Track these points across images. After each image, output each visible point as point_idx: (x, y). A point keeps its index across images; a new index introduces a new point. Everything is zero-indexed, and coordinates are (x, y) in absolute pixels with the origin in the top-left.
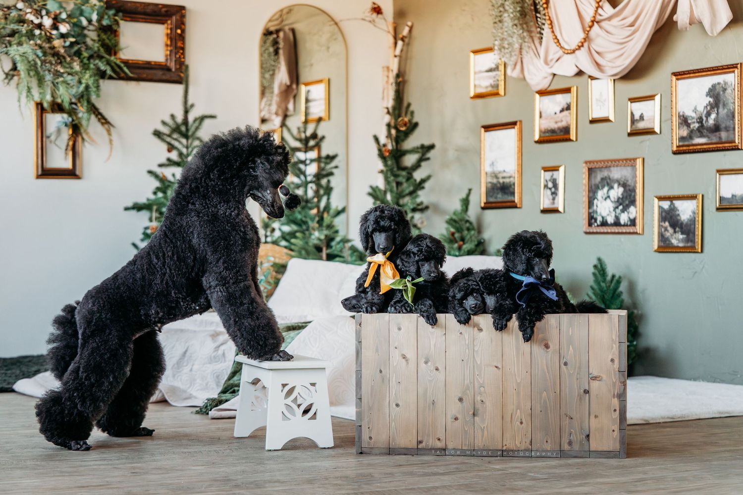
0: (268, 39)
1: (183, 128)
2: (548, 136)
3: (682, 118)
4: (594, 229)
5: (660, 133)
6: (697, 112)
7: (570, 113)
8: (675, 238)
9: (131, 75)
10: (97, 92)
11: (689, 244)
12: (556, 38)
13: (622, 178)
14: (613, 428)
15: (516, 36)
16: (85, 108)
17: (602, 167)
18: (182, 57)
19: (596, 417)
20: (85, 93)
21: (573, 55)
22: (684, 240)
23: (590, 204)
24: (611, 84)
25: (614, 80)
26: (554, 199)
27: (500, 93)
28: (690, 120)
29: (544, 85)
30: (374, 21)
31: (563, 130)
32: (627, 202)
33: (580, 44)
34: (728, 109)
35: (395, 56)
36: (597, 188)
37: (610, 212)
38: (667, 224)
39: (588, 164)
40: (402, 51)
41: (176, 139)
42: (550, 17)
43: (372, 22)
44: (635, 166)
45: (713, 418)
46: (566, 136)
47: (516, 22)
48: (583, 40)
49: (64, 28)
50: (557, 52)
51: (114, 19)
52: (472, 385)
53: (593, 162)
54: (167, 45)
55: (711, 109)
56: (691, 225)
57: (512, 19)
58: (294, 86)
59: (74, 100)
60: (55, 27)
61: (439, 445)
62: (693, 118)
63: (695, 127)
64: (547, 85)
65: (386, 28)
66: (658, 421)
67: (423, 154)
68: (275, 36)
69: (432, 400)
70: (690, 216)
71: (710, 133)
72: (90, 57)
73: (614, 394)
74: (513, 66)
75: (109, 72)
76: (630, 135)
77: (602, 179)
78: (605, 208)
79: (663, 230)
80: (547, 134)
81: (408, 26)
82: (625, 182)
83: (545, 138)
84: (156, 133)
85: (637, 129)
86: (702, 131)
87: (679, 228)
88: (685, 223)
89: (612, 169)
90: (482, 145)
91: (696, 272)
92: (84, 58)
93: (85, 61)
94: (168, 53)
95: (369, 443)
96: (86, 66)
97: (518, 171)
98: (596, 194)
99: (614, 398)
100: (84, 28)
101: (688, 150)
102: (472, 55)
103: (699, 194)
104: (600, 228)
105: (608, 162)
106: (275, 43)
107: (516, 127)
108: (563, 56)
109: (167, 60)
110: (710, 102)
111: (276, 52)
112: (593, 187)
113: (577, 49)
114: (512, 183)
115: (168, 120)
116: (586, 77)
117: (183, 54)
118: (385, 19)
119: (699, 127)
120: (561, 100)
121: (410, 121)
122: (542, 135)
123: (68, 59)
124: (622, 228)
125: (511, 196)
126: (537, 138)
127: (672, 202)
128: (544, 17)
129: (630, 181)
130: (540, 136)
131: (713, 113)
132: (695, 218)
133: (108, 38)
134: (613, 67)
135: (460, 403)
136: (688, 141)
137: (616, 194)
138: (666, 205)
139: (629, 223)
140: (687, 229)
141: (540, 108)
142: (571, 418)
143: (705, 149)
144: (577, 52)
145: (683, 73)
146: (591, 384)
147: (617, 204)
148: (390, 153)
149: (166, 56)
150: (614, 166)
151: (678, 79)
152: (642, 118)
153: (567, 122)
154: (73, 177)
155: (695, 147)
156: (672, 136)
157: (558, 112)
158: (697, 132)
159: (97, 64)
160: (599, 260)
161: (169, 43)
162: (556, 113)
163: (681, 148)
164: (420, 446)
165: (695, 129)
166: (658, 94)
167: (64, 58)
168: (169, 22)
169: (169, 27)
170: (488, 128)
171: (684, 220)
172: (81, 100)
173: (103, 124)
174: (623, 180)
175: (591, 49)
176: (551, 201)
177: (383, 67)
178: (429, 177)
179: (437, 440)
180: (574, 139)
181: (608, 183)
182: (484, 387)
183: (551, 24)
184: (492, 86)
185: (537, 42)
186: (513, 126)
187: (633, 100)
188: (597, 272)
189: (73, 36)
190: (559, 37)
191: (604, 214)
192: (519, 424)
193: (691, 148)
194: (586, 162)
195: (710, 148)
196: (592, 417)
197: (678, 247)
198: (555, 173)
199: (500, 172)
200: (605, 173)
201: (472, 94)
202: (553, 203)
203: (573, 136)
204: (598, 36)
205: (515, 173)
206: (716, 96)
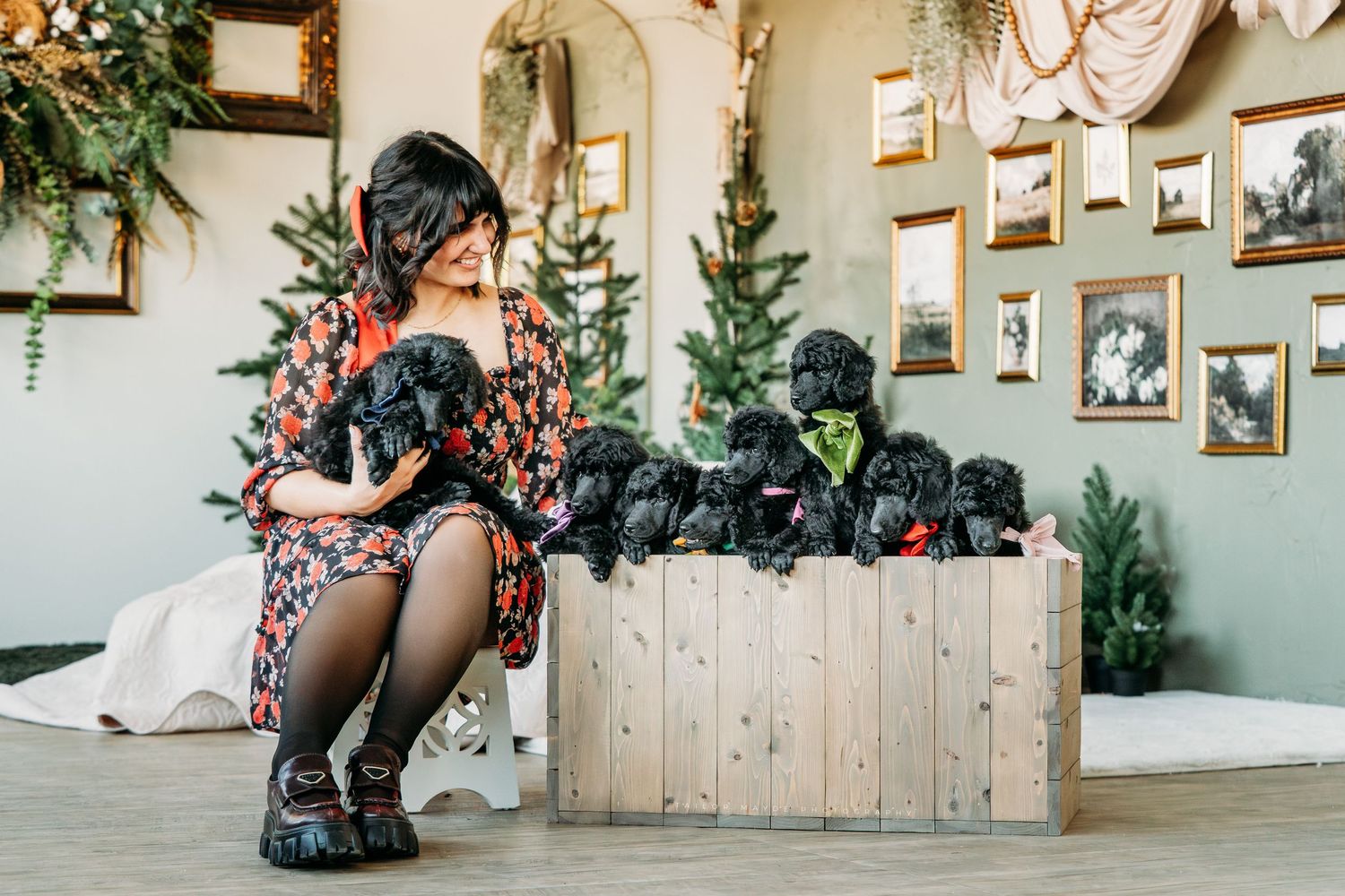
0: (517, 59)
1: (330, 221)
2: (1011, 236)
3: (1250, 197)
4: (1092, 411)
5: (1212, 227)
6: (1277, 186)
7: (1049, 192)
8: (1238, 427)
9: (229, 120)
10: (164, 152)
11: (1262, 439)
12: (1023, 48)
13: (1142, 313)
14: (1036, 777)
15: (948, 45)
16: (143, 181)
17: (1107, 294)
18: (332, 86)
19: (1003, 755)
20: (141, 153)
21: (1052, 80)
22: (1253, 432)
23: (1086, 363)
24: (1124, 133)
25: (1130, 126)
26: (1020, 355)
27: (925, 155)
28: (1266, 201)
29: (1002, 138)
30: (700, 21)
31: (1039, 224)
32: (1151, 360)
33: (1065, 59)
34: (1333, 180)
35: (741, 88)
36: (1099, 332)
37: (1121, 378)
38: (1223, 400)
39: (1082, 288)
40: (752, 77)
41: (316, 242)
42: (1012, 9)
43: (697, 23)
44: (1166, 290)
45: (1274, 767)
46: (1043, 236)
47: (949, 18)
48: (1070, 52)
49: (100, 31)
50: (1026, 75)
51: (196, 14)
52: (768, 692)
53: (1091, 284)
54: (303, 65)
55: (1303, 180)
56: (1265, 401)
57: (940, 12)
58: (566, 148)
59: (122, 167)
60: (84, 27)
61: (704, 807)
62: (1271, 198)
63: (1273, 214)
64: (1010, 139)
65: (722, 34)
66: (1164, 771)
67: (787, 273)
68: (530, 53)
69: (691, 720)
70: (1265, 385)
71: (1300, 226)
72: (153, 86)
73: (1038, 713)
74: (947, 104)
75: (187, 114)
76: (1157, 230)
77: (1108, 316)
78: (1112, 372)
79: (1215, 412)
80: (1009, 232)
81: (764, 30)
82: (1149, 320)
83: (1005, 240)
84: (279, 229)
85: (1170, 219)
86: (1287, 221)
87: (1244, 407)
88: (1254, 398)
89: (1125, 296)
90: (894, 254)
91: (1275, 493)
92: (141, 86)
93: (143, 92)
94: (306, 79)
95: (572, 802)
96: (145, 104)
97: (957, 303)
98: (1096, 346)
99: (1038, 719)
100: (139, 31)
101: (1261, 258)
102: (877, 83)
103: (1281, 343)
104: (1103, 408)
105: (1117, 284)
106: (530, 66)
107: (955, 219)
108: (1036, 81)
109: (303, 93)
110: (1300, 166)
111: (532, 84)
112: (1091, 332)
113: (1059, 69)
114: (947, 325)
115: (302, 205)
116: (1077, 123)
117: (334, 81)
118: (720, 18)
119: (1280, 215)
120: (1034, 166)
121: (760, 208)
122: (1001, 233)
123: (109, 89)
124: (1143, 408)
125: (945, 349)
126: (990, 239)
127: (1231, 357)
128: (1001, 9)
129: (1156, 320)
130: (997, 236)
131: (1306, 186)
132: (1273, 388)
133: (188, 51)
134: (1124, 102)
135: (744, 727)
136: (1261, 241)
137: (1131, 345)
138: (1221, 363)
139: (1155, 400)
140: (1258, 410)
141: (996, 184)
142: (956, 758)
143: (1291, 256)
144: (1060, 74)
145: (1252, 112)
146: (994, 692)
147: (1134, 363)
148: (721, 269)
149: (302, 85)
150: (1128, 292)
151: (1243, 124)
152: (1178, 198)
153: (1045, 208)
154: (122, 311)
155: (1274, 254)
156: (1233, 233)
157: (1029, 189)
158: (1278, 223)
159: (165, 98)
160: (1097, 469)
161: (307, 60)
162: (1024, 192)
163: (1249, 256)
164: (669, 809)
165: (1274, 218)
166: (1206, 153)
167: (103, 87)
168: (308, 21)
169: (308, 30)
170: (904, 221)
171: (1253, 393)
172: (136, 166)
173: (178, 211)
174: (1144, 317)
175: (1085, 66)
176: (1016, 358)
177: (719, 110)
178: (795, 315)
179: (700, 797)
180: (1057, 240)
181: (1117, 322)
182: (790, 697)
183: (1015, 21)
184: (912, 142)
185: (989, 55)
186: (947, 217)
187: (1163, 165)
188: (1091, 491)
189: (119, 47)
190: (1029, 47)
191: (1110, 383)
192: (857, 768)
193: (1267, 254)
194: (1078, 285)
195: (1300, 254)
196: (996, 756)
197: (1242, 444)
198: (1023, 305)
199: (925, 305)
200: (1112, 305)
201: (877, 158)
202: (1020, 363)
203: (1055, 235)
204: (1099, 43)
205: (951, 306)
206: (1313, 153)
